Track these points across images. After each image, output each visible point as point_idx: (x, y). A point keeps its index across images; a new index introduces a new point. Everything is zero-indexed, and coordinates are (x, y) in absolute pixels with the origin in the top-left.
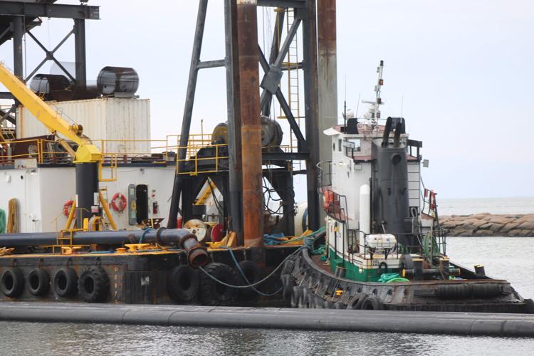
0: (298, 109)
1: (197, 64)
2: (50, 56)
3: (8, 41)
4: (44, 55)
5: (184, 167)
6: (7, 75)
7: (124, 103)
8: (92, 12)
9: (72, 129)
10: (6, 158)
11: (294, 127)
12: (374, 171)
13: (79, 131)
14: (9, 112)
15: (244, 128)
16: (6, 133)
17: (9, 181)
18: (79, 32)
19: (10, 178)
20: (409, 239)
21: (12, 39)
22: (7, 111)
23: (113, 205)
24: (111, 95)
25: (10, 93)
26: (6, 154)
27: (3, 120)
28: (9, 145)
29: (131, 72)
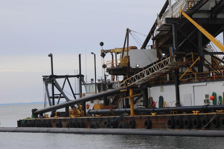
3: (221, 33)
6: (221, 45)
10: (221, 77)
14: (222, 59)
16: (221, 67)
17: (223, 85)
19: (223, 84)
21: (223, 32)
22: (221, 59)
25: (222, 52)
26: (221, 75)
27: (220, 62)
28: (222, 72)
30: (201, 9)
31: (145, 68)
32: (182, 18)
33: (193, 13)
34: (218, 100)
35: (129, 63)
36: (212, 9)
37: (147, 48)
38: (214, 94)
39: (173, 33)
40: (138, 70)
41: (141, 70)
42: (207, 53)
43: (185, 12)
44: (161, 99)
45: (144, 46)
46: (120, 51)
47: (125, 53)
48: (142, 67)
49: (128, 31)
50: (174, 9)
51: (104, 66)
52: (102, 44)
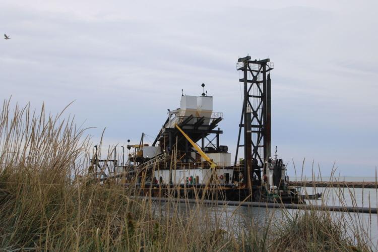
0: (262, 156)
1: (238, 146)
2: (210, 142)
4: (209, 142)
5: (235, 169)
7: (225, 154)
8: (221, 132)
9: (210, 160)
11: (261, 161)
12: (274, 171)
13: (212, 160)
15: (248, 161)
18: (218, 137)
20: (281, 188)
21: (202, 139)
23: (220, 178)
24: (222, 152)
29: (226, 147)
30: (188, 123)
31: (152, 158)
32: (176, 128)
33: (183, 126)
34: (193, 180)
35: (142, 155)
36: (196, 123)
37: (156, 145)
38: (191, 177)
39: (170, 138)
40: (148, 159)
41: (149, 159)
42: (193, 151)
43: (178, 125)
44: (161, 178)
45: (154, 145)
46: (138, 146)
47: (141, 148)
48: (150, 158)
49: (143, 134)
50: (172, 123)
51: (130, 155)
52: (129, 141)
